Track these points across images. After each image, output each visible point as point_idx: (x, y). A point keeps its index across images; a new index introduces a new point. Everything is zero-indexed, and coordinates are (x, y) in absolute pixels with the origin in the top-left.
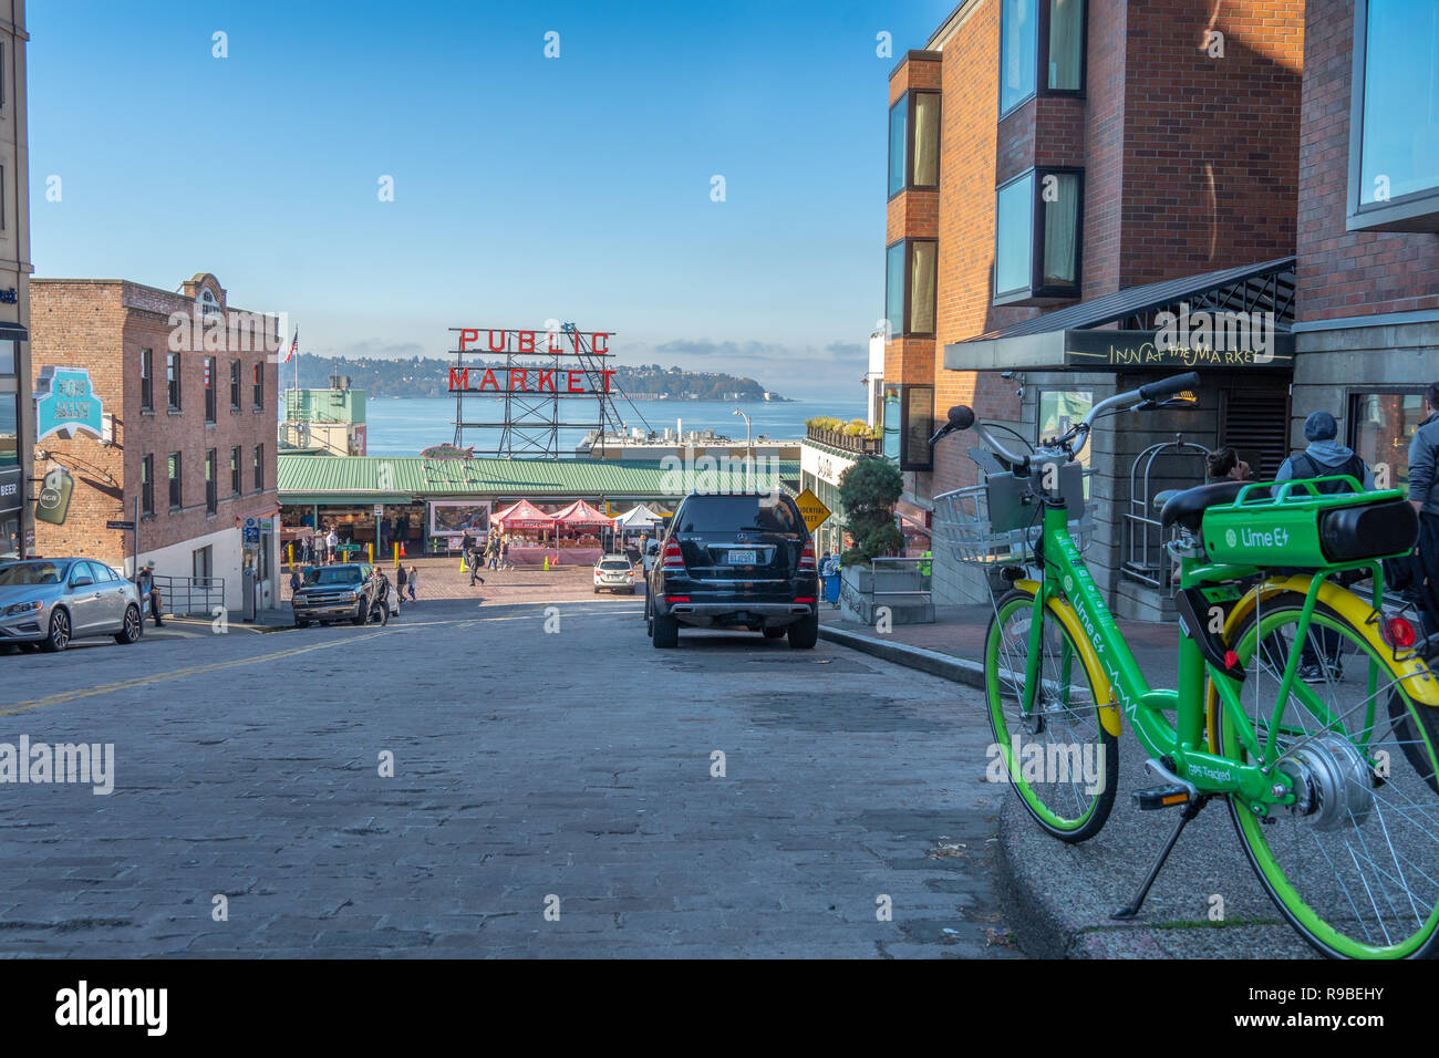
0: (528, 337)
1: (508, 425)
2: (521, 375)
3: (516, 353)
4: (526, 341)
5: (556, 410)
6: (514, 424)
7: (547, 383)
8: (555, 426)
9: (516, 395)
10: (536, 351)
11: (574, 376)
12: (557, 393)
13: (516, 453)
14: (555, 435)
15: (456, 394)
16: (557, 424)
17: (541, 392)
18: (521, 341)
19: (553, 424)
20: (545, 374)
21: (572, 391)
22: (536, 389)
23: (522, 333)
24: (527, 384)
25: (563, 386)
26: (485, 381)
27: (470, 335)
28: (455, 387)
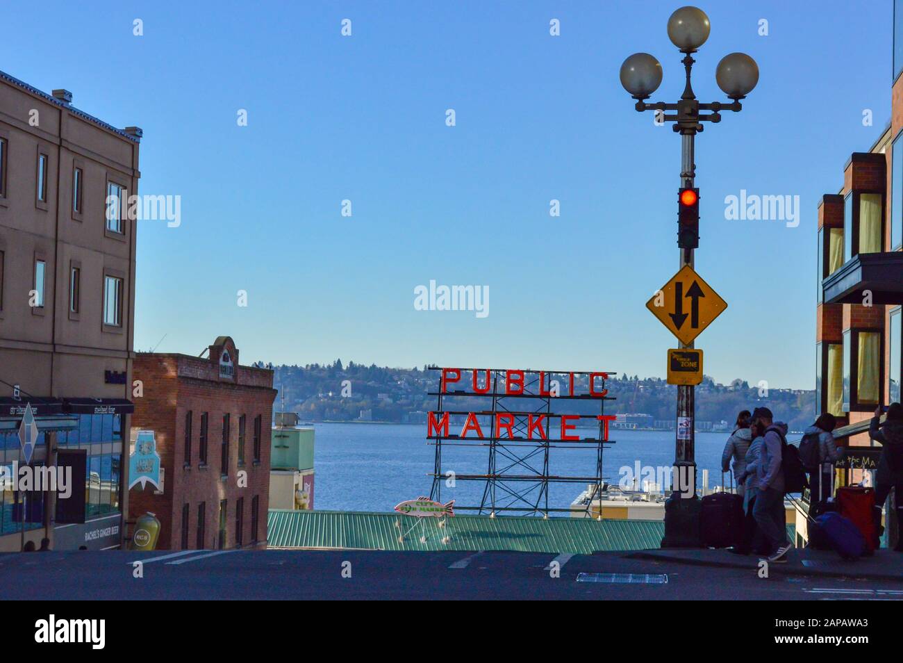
0: (518, 377)
1: (492, 478)
2: (507, 419)
3: (502, 396)
4: (515, 382)
5: (546, 460)
6: (499, 476)
7: (536, 430)
8: (545, 479)
9: (501, 443)
10: (525, 393)
11: (568, 422)
12: (548, 441)
13: (500, 509)
14: (545, 490)
15: (435, 441)
16: (548, 477)
17: (530, 440)
18: (509, 381)
19: (543, 477)
20: (535, 420)
21: (565, 439)
22: (525, 437)
23: (510, 372)
24: (514, 430)
25: (555, 434)
26: (469, 427)
27: (451, 375)
28: (434, 433)
